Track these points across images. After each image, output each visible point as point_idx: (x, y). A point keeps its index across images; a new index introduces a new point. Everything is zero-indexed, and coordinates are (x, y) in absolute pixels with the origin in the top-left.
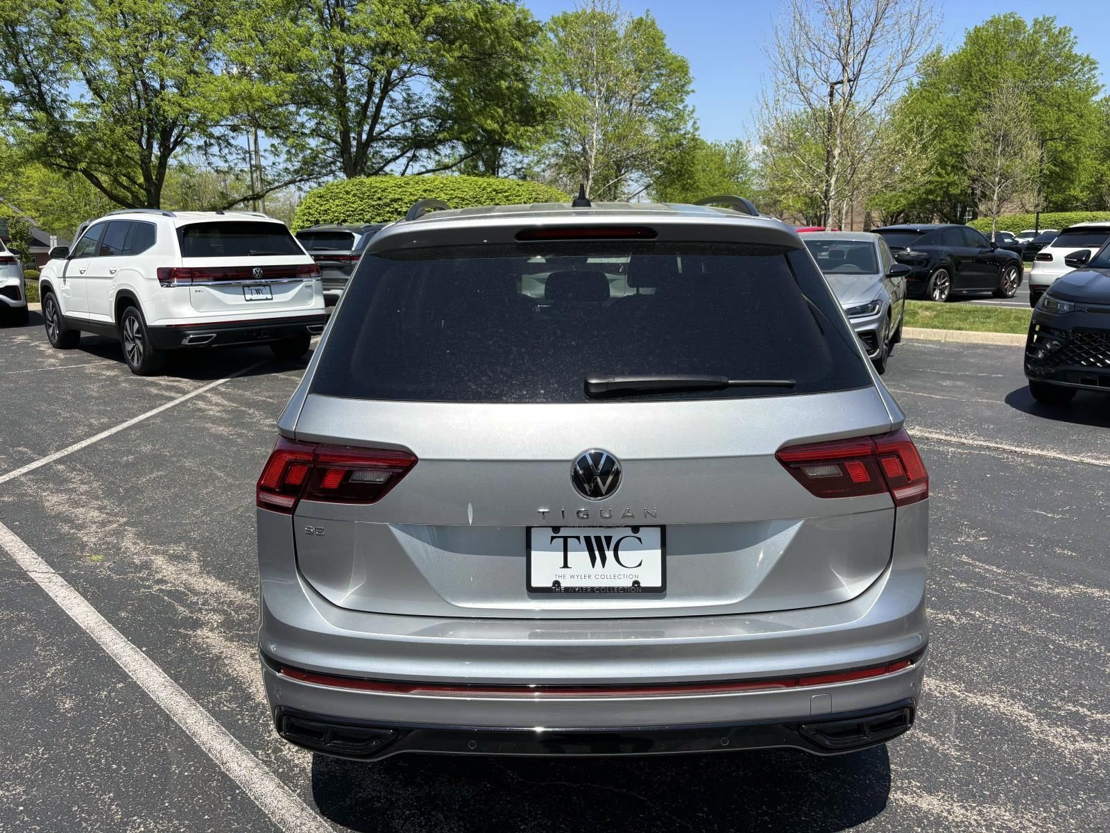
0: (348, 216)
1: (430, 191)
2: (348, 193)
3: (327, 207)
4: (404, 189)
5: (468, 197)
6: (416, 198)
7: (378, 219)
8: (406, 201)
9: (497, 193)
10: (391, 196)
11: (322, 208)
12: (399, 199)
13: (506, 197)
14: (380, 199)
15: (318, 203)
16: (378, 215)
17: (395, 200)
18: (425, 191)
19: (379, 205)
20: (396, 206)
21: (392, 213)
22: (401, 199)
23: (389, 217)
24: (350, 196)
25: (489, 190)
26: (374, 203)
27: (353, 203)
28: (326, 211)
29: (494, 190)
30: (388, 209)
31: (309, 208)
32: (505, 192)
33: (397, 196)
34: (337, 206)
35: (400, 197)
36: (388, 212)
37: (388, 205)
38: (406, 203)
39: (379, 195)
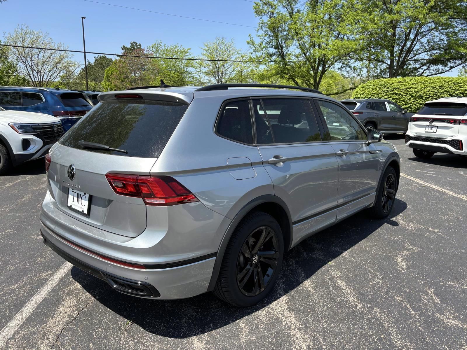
0: (372, 96)
1: (416, 84)
2: (374, 86)
3: (364, 92)
4: (402, 83)
5: (436, 86)
6: (406, 87)
7: (385, 97)
8: (401, 89)
9: (455, 84)
10: (394, 87)
11: (362, 92)
12: (397, 88)
13: (460, 86)
14: (388, 88)
15: (361, 90)
16: (386, 95)
17: (395, 89)
18: (413, 84)
19: (387, 91)
20: (395, 91)
21: (393, 94)
22: (399, 88)
23: (391, 96)
24: (375, 87)
25: (450, 83)
26: (385, 90)
27: (375, 90)
28: (363, 93)
29: (454, 83)
30: (391, 92)
31: (357, 92)
32: (460, 84)
33: (396, 87)
34: (368, 91)
35: (398, 87)
36: (391, 94)
37: (391, 91)
38: (401, 90)
39: (388, 87)
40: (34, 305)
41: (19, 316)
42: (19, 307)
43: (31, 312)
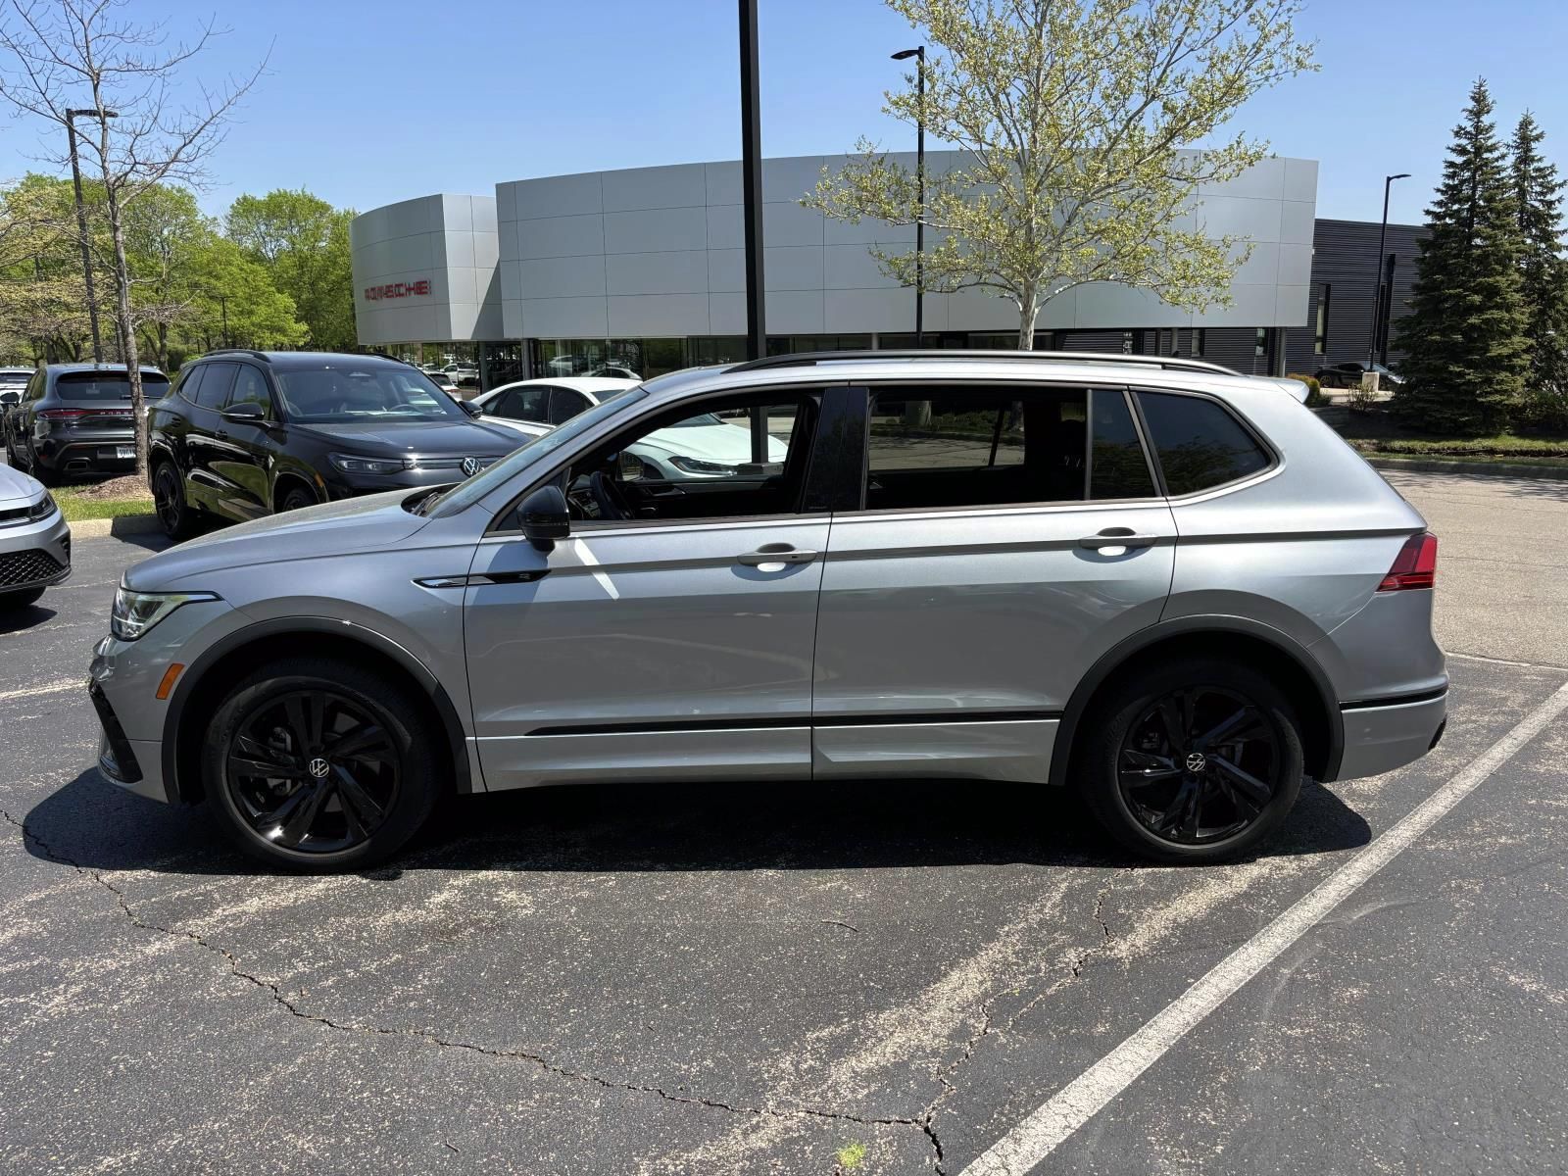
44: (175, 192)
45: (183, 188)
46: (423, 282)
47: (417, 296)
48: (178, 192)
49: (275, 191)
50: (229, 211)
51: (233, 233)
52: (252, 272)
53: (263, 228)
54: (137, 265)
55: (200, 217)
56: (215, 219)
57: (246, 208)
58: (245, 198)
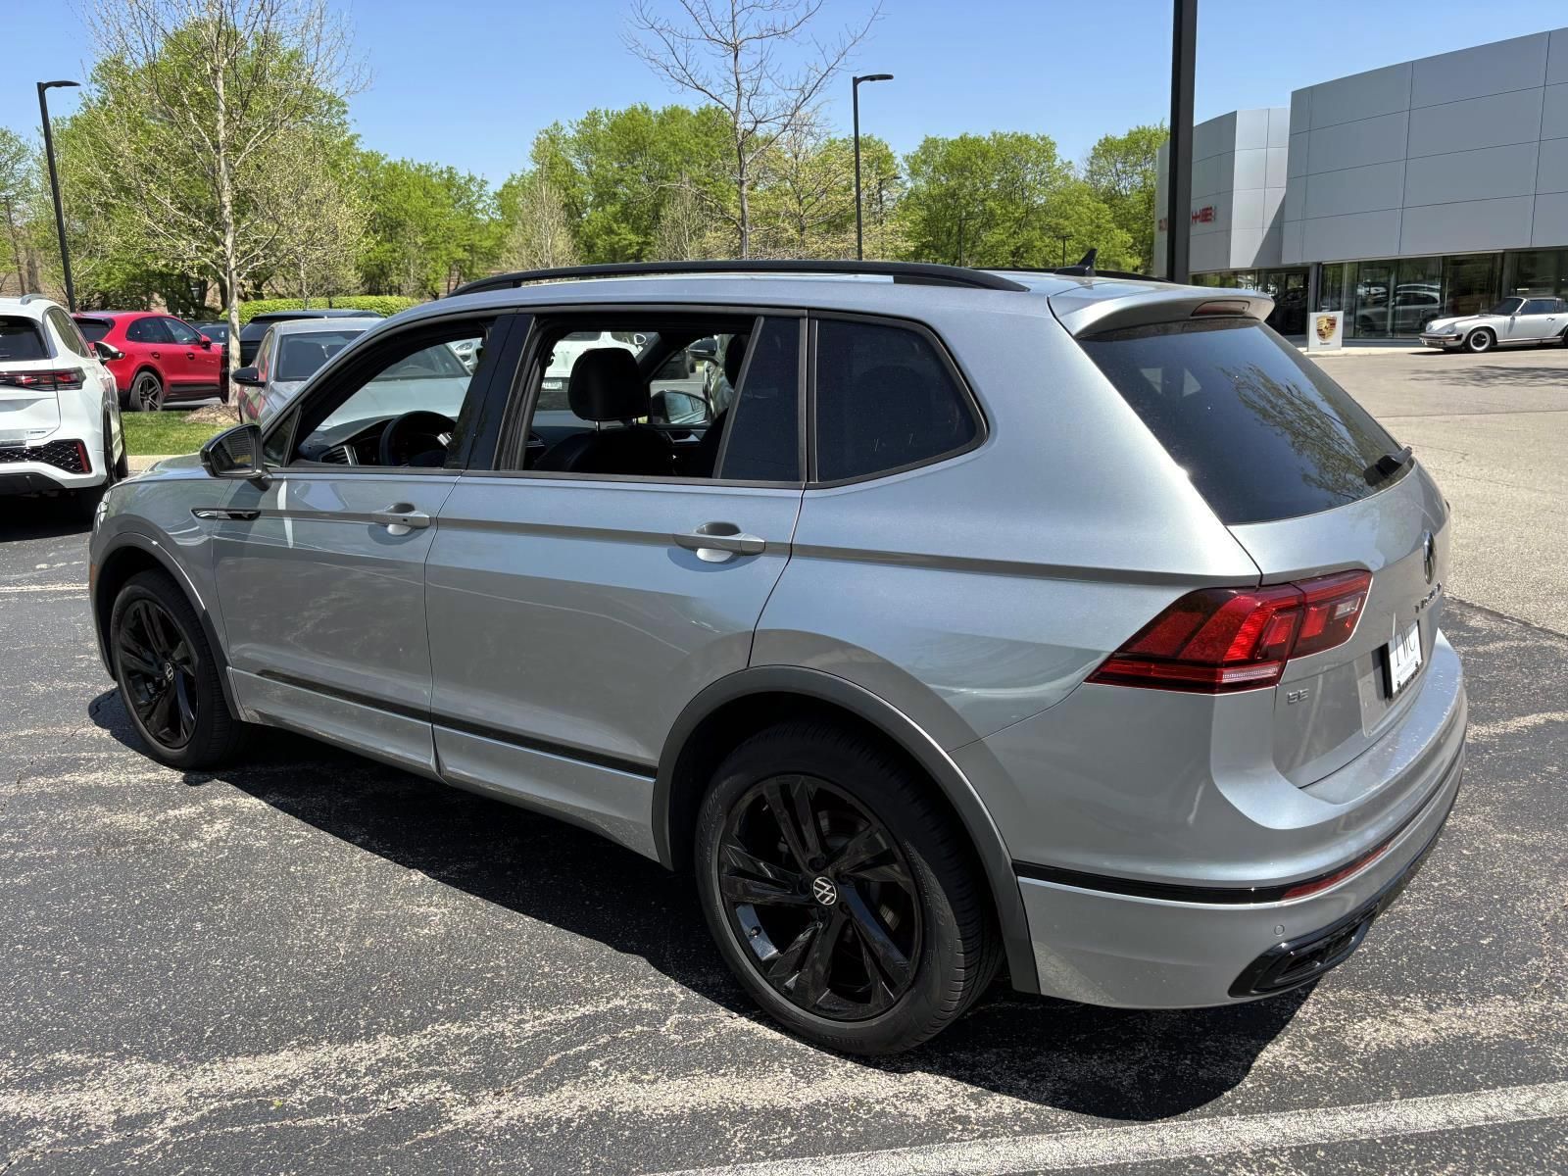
40: (1465, 1105)
41: (1545, 1105)
42: (1509, 1135)
43: (1500, 1089)
44: (1039, 140)
45: (1046, 136)
46: (1207, 209)
47: (1201, 224)
48: (1042, 140)
49: (1134, 129)
50: (1091, 153)
51: (1092, 173)
52: (1097, 209)
53: (1119, 166)
54: (999, 212)
55: (1058, 163)
56: (1070, 162)
57: (1107, 148)
58: (1106, 139)
